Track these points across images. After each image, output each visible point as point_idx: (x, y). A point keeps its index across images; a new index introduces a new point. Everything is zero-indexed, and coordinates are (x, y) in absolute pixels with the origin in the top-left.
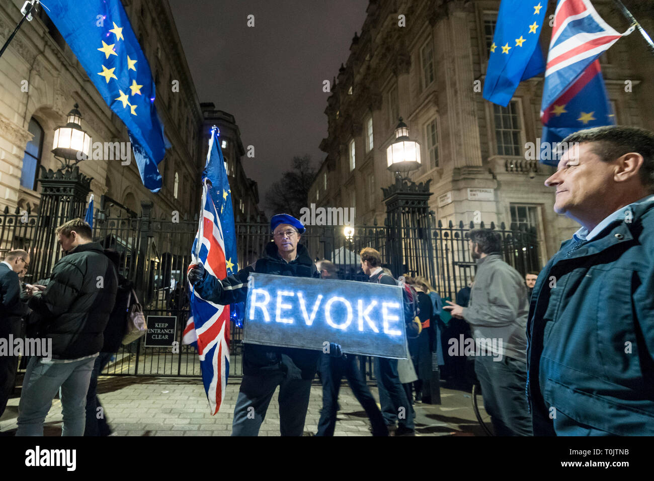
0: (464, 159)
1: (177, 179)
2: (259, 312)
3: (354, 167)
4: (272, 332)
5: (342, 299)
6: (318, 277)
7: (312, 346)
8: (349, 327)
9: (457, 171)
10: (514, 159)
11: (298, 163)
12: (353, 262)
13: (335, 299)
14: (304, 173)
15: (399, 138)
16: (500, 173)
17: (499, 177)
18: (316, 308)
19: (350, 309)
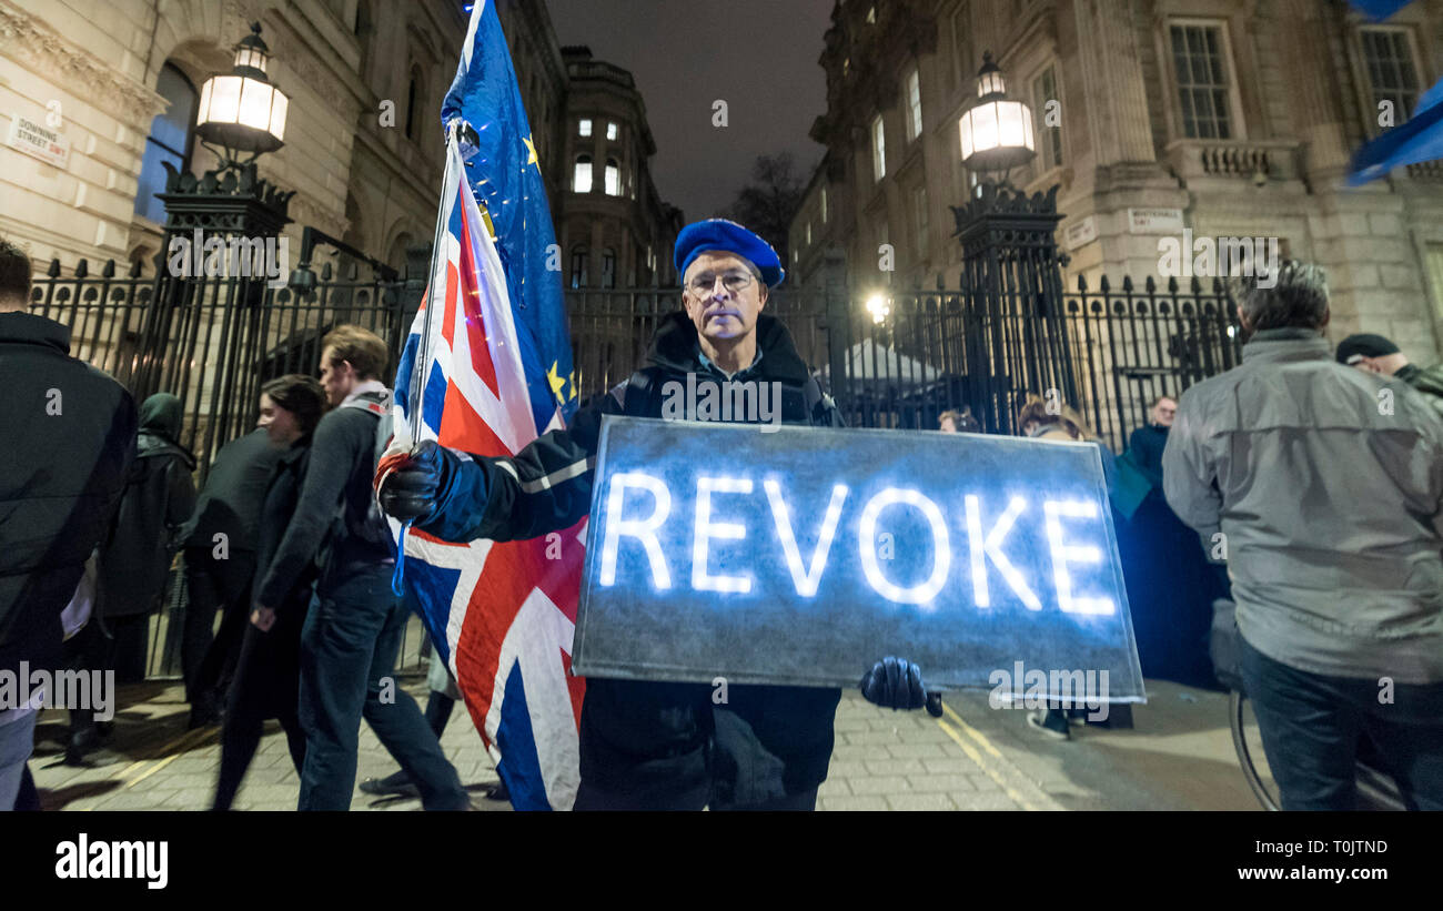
0: (1116, 148)
2: (633, 558)
3: (883, 173)
4: (678, 628)
5: (913, 497)
6: (828, 423)
7: (821, 674)
8: (941, 596)
9: (1104, 172)
10: (1221, 146)
11: (767, 169)
12: (893, 373)
13: (890, 496)
14: (780, 190)
15: (984, 96)
16: (1193, 177)
17: (1191, 185)
18: (827, 532)
19: (940, 533)
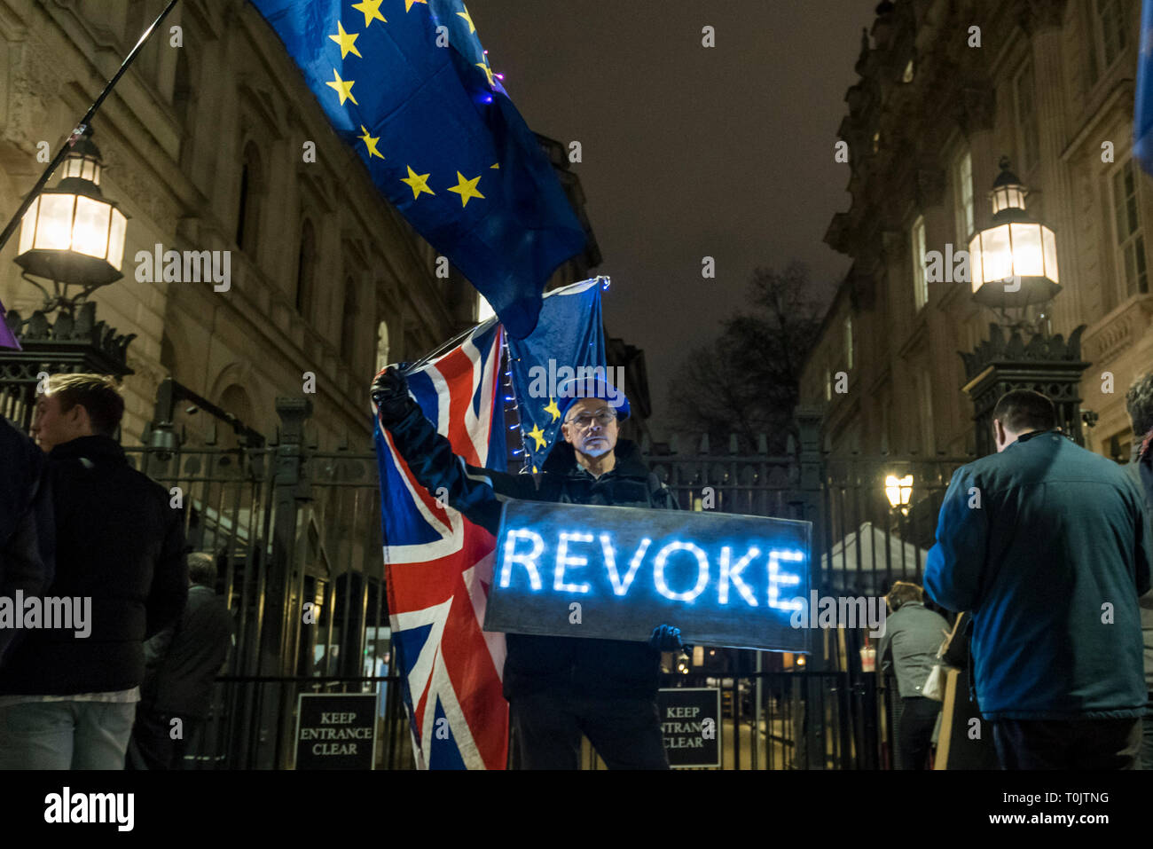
1: (384, 342)
2: (519, 573)
3: (926, 300)
4: (544, 609)
5: (690, 546)
8: (699, 598)
13: (675, 546)
14: (789, 319)
15: (1000, 213)
18: (635, 564)
19: (704, 565)
